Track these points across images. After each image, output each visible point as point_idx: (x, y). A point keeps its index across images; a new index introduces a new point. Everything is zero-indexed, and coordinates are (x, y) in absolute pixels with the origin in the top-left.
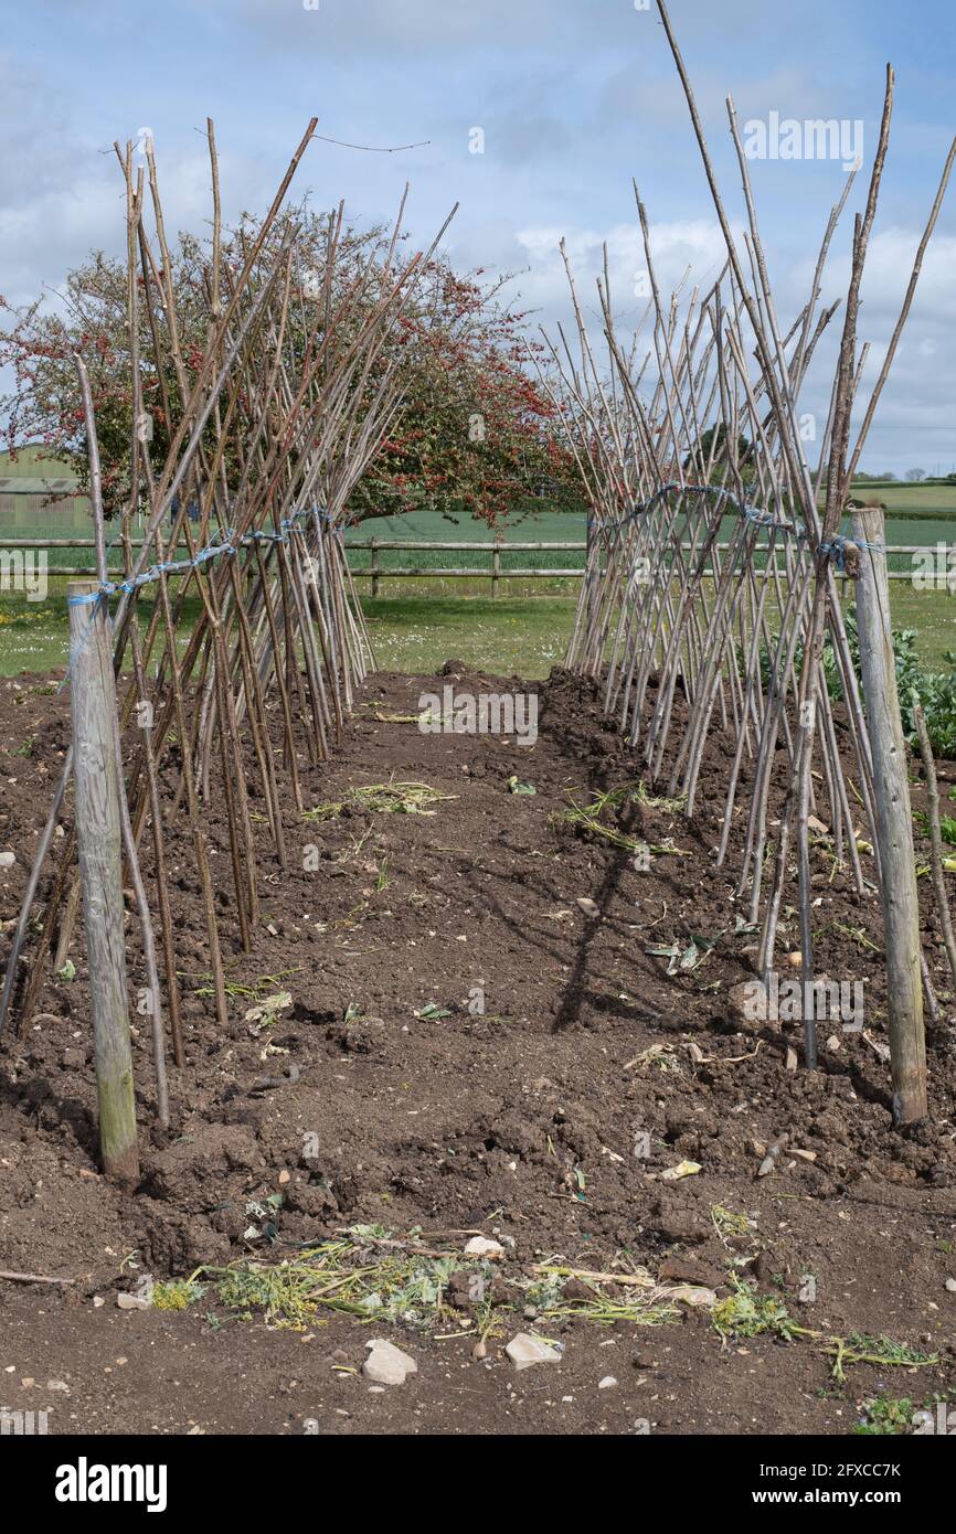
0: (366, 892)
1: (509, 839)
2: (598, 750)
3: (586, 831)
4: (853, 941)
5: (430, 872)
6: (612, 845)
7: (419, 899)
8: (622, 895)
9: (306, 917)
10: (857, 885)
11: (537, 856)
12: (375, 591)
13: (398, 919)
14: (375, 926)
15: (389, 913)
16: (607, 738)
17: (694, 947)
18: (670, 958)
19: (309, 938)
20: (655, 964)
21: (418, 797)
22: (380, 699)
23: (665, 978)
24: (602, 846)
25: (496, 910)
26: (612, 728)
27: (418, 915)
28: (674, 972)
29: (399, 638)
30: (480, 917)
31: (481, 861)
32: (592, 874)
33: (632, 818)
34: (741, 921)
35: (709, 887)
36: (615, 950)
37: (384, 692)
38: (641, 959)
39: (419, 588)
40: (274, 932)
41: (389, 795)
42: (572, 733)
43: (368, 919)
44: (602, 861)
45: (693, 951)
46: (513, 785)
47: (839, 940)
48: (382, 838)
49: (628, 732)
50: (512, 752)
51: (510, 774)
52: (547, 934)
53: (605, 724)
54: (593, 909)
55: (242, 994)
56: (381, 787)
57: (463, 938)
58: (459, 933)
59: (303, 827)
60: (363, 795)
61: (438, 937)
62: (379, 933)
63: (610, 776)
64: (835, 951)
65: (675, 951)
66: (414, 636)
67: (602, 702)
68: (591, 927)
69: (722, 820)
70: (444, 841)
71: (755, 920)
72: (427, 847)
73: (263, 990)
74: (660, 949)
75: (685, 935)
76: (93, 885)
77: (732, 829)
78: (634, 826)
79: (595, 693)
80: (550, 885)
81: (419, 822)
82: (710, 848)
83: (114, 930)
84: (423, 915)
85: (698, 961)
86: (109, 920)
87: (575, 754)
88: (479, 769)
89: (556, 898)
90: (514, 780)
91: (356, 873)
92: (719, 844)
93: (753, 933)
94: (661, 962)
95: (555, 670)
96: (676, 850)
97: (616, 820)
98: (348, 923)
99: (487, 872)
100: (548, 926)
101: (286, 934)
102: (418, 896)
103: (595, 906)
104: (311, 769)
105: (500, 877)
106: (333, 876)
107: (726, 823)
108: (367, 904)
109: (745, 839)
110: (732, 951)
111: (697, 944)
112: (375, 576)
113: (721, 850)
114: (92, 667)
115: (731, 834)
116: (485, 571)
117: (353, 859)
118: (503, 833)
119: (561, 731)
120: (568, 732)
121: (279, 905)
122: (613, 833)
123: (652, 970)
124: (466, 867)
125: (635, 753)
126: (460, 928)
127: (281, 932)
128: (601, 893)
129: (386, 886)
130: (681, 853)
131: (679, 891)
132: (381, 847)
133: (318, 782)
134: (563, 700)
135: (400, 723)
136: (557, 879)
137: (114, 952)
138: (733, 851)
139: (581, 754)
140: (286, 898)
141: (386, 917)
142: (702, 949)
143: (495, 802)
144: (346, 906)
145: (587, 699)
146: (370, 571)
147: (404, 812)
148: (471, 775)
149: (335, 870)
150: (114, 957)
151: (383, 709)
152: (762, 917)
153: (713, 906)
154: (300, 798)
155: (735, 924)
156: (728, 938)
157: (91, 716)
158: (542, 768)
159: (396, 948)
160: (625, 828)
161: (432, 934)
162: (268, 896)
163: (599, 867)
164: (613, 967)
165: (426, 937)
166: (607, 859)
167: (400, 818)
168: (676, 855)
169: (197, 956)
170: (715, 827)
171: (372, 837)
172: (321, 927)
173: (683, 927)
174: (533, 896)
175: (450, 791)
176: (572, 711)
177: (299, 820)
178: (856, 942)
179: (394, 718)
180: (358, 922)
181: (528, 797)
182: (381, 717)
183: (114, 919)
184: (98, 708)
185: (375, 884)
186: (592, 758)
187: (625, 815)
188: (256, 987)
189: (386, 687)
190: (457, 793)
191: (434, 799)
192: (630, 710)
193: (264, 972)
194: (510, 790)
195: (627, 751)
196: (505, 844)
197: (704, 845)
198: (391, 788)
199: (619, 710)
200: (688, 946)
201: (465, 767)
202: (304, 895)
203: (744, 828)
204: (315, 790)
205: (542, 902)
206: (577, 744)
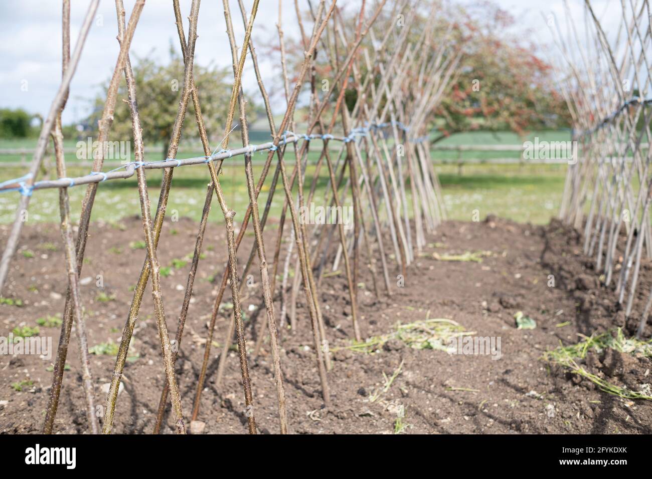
1: (511, 380)
2: (581, 286)
3: (574, 375)
6: (597, 389)
11: (533, 397)
16: (588, 279)
21: (444, 334)
22: (441, 242)
24: (588, 389)
26: (591, 267)
33: (613, 364)
37: (445, 236)
41: (422, 332)
42: (563, 269)
44: (589, 411)
46: (519, 320)
48: (409, 375)
49: (602, 272)
50: (521, 283)
51: (519, 307)
53: (586, 264)
56: (416, 325)
60: (401, 332)
63: (593, 313)
67: (583, 245)
70: (458, 380)
72: (444, 386)
78: (616, 371)
79: (578, 239)
81: (440, 359)
87: (565, 285)
88: (495, 305)
90: (520, 314)
91: (380, 414)
95: (553, 218)
97: (600, 366)
99: (490, 417)
104: (374, 304)
106: (361, 415)
117: (381, 396)
118: (507, 372)
119: (556, 267)
120: (561, 269)
122: (597, 378)
124: (472, 410)
125: (609, 290)
129: (402, 430)
132: (408, 383)
133: (375, 316)
134: (557, 242)
135: (450, 261)
136: (549, 428)
139: (569, 287)
143: (504, 337)
145: (573, 243)
147: (431, 349)
148: (489, 310)
151: (440, 249)
154: (358, 332)
158: (542, 298)
160: (607, 373)
171: (401, 375)
175: (470, 327)
176: (563, 251)
179: (446, 257)
181: (527, 332)
182: (437, 256)
186: (578, 294)
189: (446, 233)
190: (475, 329)
191: (457, 335)
192: (604, 254)
194: (516, 325)
195: (603, 289)
196: (507, 384)
198: (424, 326)
199: (595, 254)
201: (484, 304)
204: (372, 323)
206: (566, 278)
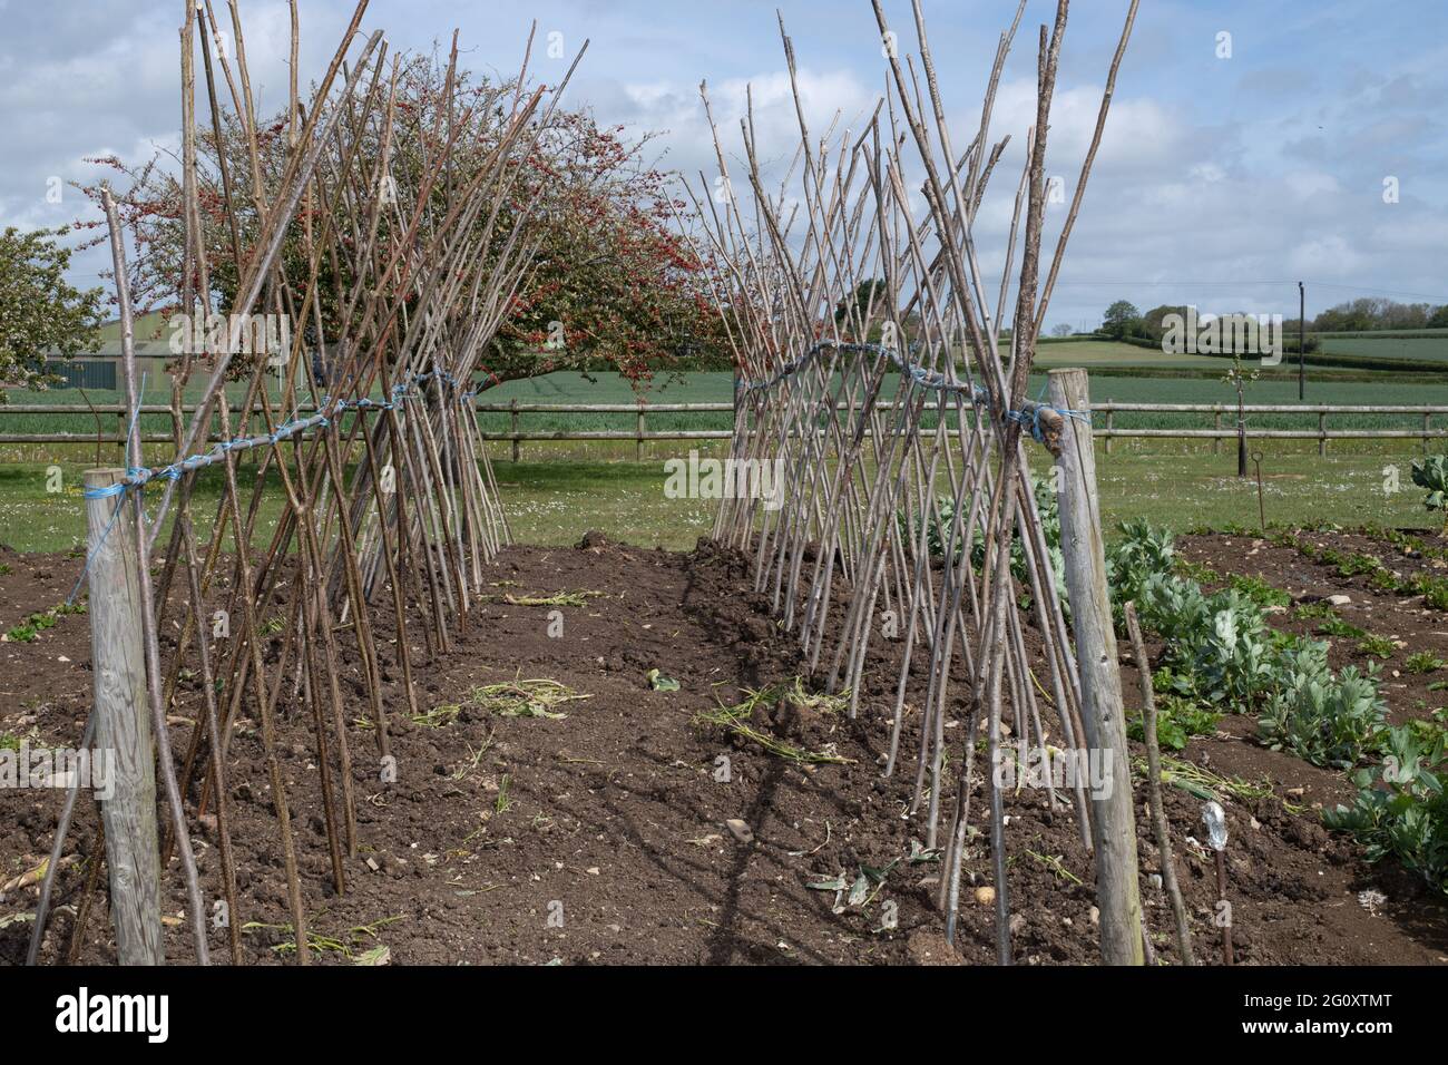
0: (484, 815)
1: (649, 747)
2: (748, 636)
3: (736, 736)
4: (1049, 871)
5: (558, 788)
6: (766, 753)
7: (545, 824)
8: (779, 815)
9: (414, 845)
10: (1049, 799)
11: (681, 767)
12: (516, 456)
13: (520, 848)
14: (493, 856)
15: (509, 840)
16: (758, 622)
17: (863, 879)
18: (835, 893)
19: (416, 873)
20: (817, 900)
21: (546, 698)
22: (512, 577)
23: (831, 918)
24: (755, 754)
25: (633, 835)
26: (763, 609)
27: (543, 843)
28: (841, 910)
29: (539, 506)
30: (614, 844)
31: (617, 775)
32: (744, 790)
33: (787, 721)
34: (917, 846)
35: (878, 803)
36: (772, 884)
37: (516, 569)
38: (802, 895)
39: (562, 451)
40: (375, 867)
41: (513, 695)
42: (720, 616)
43: (485, 848)
44: (755, 773)
45: (862, 884)
46: (654, 679)
47: (1033, 870)
48: (504, 747)
49: (781, 615)
50: (654, 637)
51: (651, 666)
52: (692, 864)
53: (756, 605)
54: (746, 833)
55: (332, 949)
56: (505, 685)
57: (595, 870)
58: (591, 865)
59: (415, 735)
60: (484, 695)
61: (565, 869)
62: (499, 866)
63: (763, 667)
64: (1029, 884)
65: (842, 884)
66: (556, 503)
67: (753, 578)
68: (742, 854)
69: (891, 722)
70: (575, 750)
71: (933, 846)
72: (555, 758)
73: (356, 944)
74: (824, 882)
75: (855, 864)
76: (121, 849)
77: (902, 732)
78: (790, 730)
79: (745, 569)
80: (696, 804)
81: (546, 727)
82: (878, 756)
83: (148, 904)
84: (547, 843)
85: (868, 896)
86: (142, 891)
87: (723, 639)
88: (617, 661)
89: (702, 820)
90: (655, 673)
91: (472, 792)
92: (888, 750)
93: (932, 860)
94: (825, 898)
95: (702, 541)
96: (839, 757)
97: (771, 724)
98: (462, 853)
99: (624, 788)
100: (693, 855)
101: (388, 869)
102: (542, 819)
103: (748, 828)
104: (429, 664)
105: (638, 793)
106: (446, 796)
107: (895, 723)
108: (484, 830)
109: (918, 745)
110: (907, 884)
111: (867, 874)
112: (516, 440)
113: (890, 758)
114: (115, 576)
115: (901, 739)
116: (629, 434)
117: (469, 773)
118: (642, 739)
119: (708, 613)
120: (715, 614)
121: (383, 831)
122: (766, 739)
123: (816, 908)
124: (599, 782)
125: (790, 639)
126: (591, 858)
127: (382, 867)
128: (754, 812)
129: (506, 807)
130: (845, 761)
131: (846, 810)
132: (503, 758)
133: (435, 680)
134: (709, 575)
135: (532, 605)
136: (703, 796)
137: (148, 932)
138: (904, 759)
139: (729, 639)
140: (391, 823)
141: (506, 846)
142: (873, 882)
143: (634, 701)
144: (459, 833)
145: (736, 575)
146: (512, 435)
147: (531, 715)
148: (608, 668)
149: (450, 788)
150: (148, 940)
151: (514, 589)
152: (941, 841)
153: (884, 827)
154: (413, 700)
155: (910, 850)
156: (903, 866)
157: (114, 638)
158: (687, 656)
159: (516, 885)
160: (780, 732)
161: (560, 865)
162: (370, 821)
163: (752, 781)
164: (770, 906)
165: (552, 869)
166: (760, 772)
167: (524, 723)
168: (839, 763)
169: (280, 902)
170: (882, 731)
171: (492, 748)
172: (430, 858)
173: (850, 854)
174: (675, 817)
175: (582, 689)
176: (720, 589)
177: (410, 728)
178: (1053, 872)
179: (526, 600)
180: (474, 852)
181: (669, 693)
182: (511, 599)
183: (147, 891)
184: (123, 628)
185: (494, 805)
186: (741, 646)
187: (780, 717)
188: (348, 940)
189: (518, 565)
190: (591, 691)
191: (565, 699)
192: (784, 589)
193: (358, 921)
194: (651, 686)
195: (781, 637)
196: (643, 753)
197: (870, 751)
198: (516, 687)
199: (770, 589)
200: (857, 877)
201: (601, 659)
202: (411, 819)
203: (916, 731)
204: (431, 689)
205: (687, 824)
206: (725, 628)
